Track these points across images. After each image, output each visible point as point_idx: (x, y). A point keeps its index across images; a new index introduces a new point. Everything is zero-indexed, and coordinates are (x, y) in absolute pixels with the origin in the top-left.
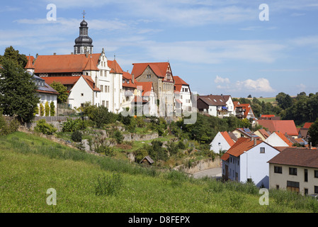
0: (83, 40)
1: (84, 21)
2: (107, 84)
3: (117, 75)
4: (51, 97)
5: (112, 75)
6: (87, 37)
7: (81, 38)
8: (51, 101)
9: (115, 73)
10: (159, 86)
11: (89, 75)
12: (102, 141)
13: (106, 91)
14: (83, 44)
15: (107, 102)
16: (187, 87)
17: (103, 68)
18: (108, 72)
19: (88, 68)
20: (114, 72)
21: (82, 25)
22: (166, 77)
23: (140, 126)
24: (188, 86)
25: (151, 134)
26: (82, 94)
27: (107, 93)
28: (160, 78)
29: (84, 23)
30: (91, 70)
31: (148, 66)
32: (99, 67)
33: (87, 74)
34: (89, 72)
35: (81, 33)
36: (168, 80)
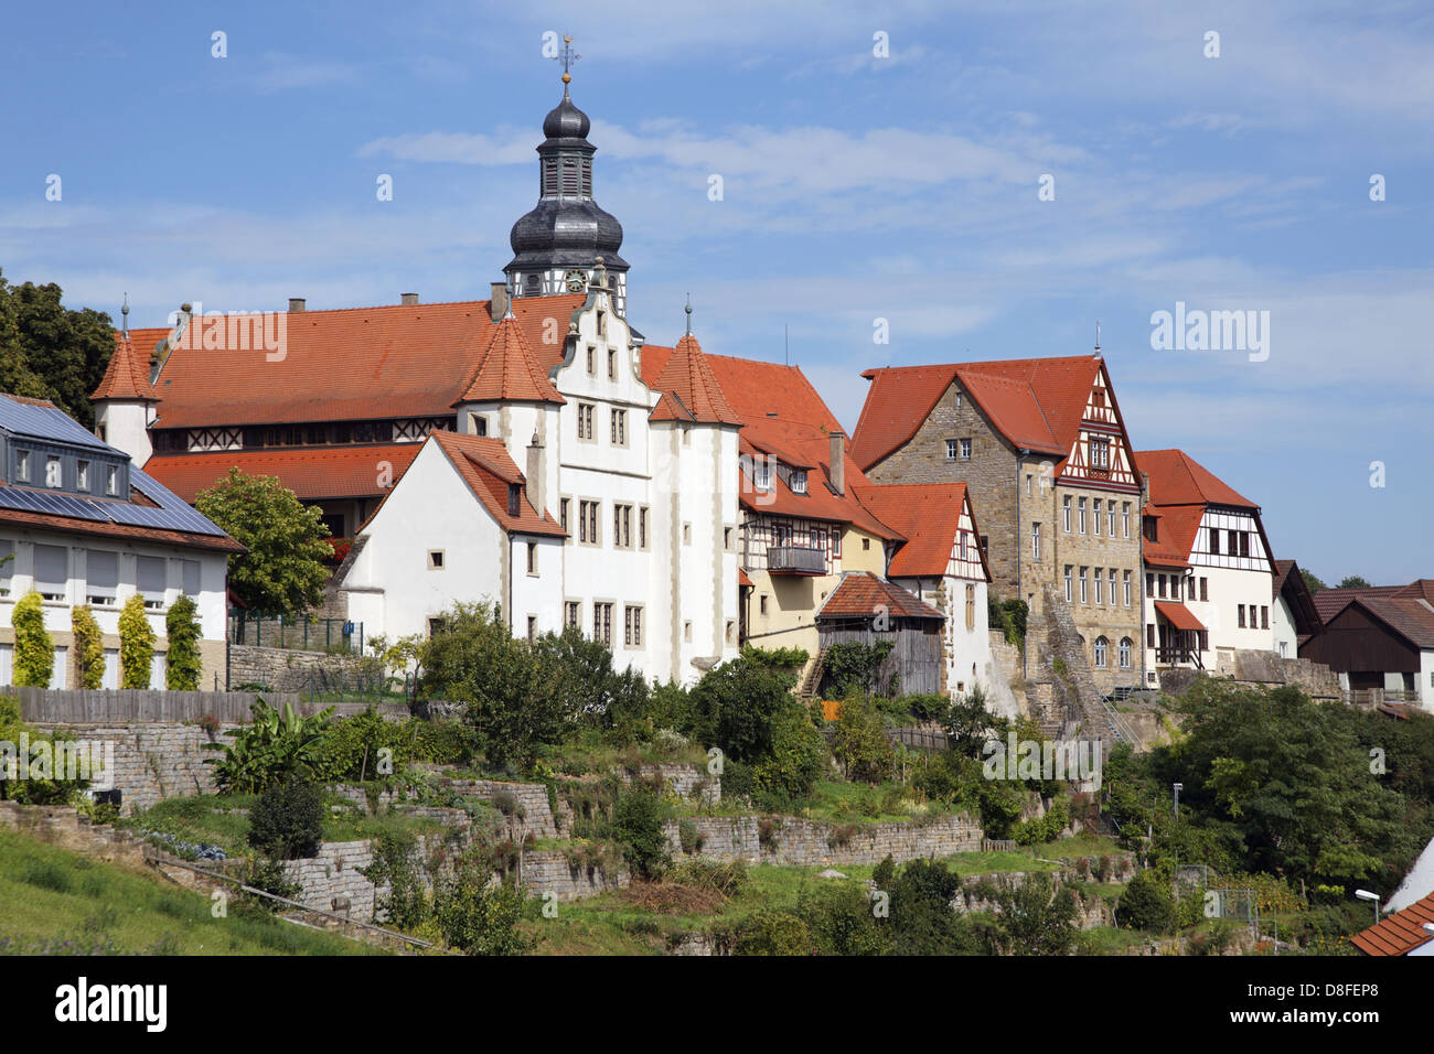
0: (561, 226)
1: (567, 108)
2: (633, 493)
3: (701, 435)
4: (174, 569)
5: (664, 434)
6: (587, 211)
7: (546, 214)
8: (170, 597)
9: (689, 422)
10: (1029, 514)
11: (493, 431)
12: (507, 860)
13: (622, 538)
14: (558, 255)
15: (634, 611)
16: (1245, 524)
17: (601, 388)
18: (636, 420)
19: (487, 387)
20: (677, 416)
21: (552, 130)
22: (1081, 455)
23: (862, 773)
24: (1253, 512)
25: (922, 823)
26: (437, 559)
27: (634, 555)
28: (1037, 457)
29: (568, 120)
30: (503, 402)
31: (955, 379)
32: (571, 380)
33: (481, 424)
34: (492, 416)
35: (548, 185)
36: (1098, 477)
